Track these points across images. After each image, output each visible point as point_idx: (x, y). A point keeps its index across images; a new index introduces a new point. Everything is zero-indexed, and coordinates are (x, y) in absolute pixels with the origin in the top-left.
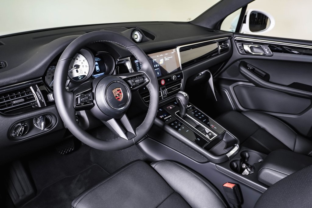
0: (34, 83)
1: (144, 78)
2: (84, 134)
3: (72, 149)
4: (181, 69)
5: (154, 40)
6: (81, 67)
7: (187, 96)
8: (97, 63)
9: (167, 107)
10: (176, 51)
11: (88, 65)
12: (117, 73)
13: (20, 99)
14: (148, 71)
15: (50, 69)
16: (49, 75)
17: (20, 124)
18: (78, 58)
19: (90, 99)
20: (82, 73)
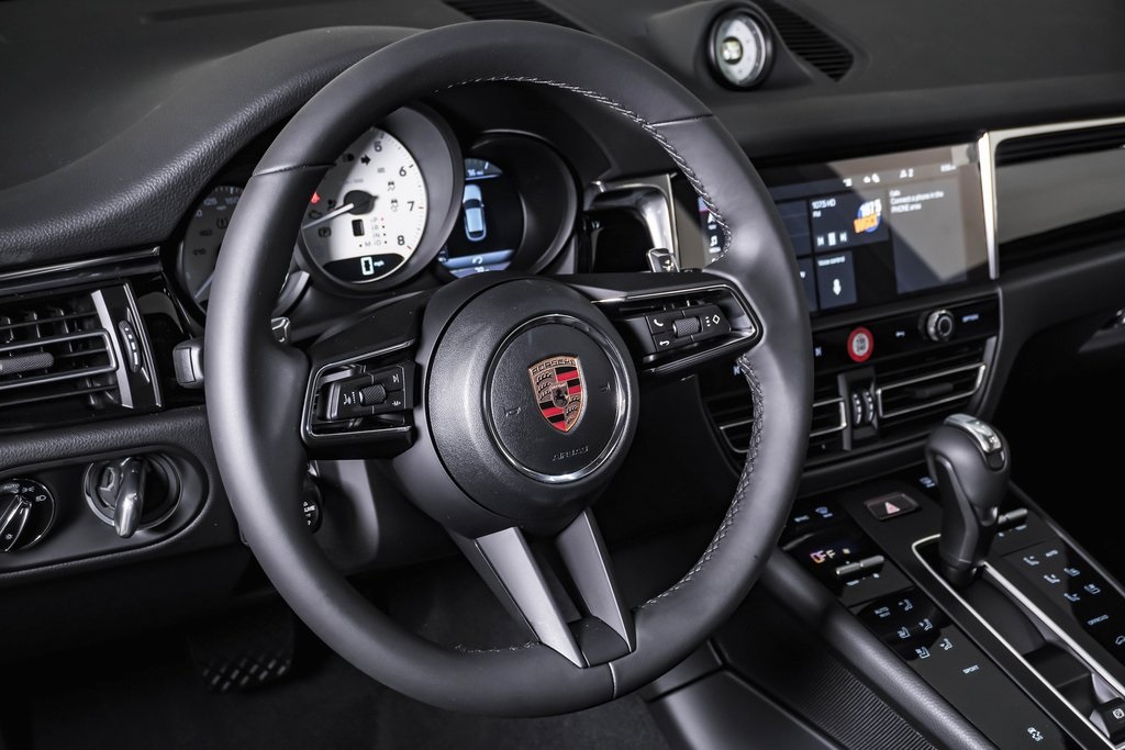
0: (118, 272)
1: (728, 314)
2: (332, 595)
3: (276, 668)
4: (993, 274)
5: (844, 79)
6: (381, 207)
7: (999, 450)
8: (472, 193)
9: (870, 504)
10: (974, 157)
11: (421, 200)
12: (581, 266)
13: (35, 350)
14: (757, 275)
15: (210, 201)
16: (204, 233)
17: (13, 487)
18: (371, 153)
19: (396, 404)
20: (383, 239)
